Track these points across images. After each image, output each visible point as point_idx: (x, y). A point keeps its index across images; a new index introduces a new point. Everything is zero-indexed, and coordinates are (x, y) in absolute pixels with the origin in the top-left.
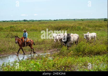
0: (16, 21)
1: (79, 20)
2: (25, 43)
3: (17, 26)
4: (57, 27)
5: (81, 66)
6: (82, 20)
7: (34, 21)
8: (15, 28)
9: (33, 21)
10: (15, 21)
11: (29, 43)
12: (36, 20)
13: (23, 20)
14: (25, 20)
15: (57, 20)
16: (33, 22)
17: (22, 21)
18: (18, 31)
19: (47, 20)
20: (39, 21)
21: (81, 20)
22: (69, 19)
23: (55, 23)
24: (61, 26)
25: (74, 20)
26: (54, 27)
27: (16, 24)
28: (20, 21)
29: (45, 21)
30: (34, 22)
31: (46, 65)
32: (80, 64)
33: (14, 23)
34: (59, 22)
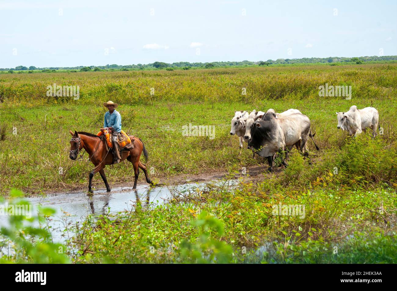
0: (128, 67)
1: (347, 61)
2: (117, 149)
3: (132, 85)
4: (272, 87)
5: (361, 221)
6: (357, 61)
7: (191, 65)
8: (124, 91)
9: (187, 66)
10: (125, 69)
11: (129, 150)
12: (197, 65)
13: (150, 65)
14: (157, 65)
15: (269, 63)
16: (187, 69)
17: (149, 67)
18: (135, 103)
19: (237, 63)
20: (209, 65)
21: (354, 60)
22: (310, 57)
23: (262, 72)
24: (285, 82)
25: (330, 60)
26: (262, 86)
27: (128, 77)
28: (141, 67)
29: (227, 66)
30: (190, 70)
31: (237, 222)
32: (358, 217)
33: (122, 73)
34: (278, 70)
